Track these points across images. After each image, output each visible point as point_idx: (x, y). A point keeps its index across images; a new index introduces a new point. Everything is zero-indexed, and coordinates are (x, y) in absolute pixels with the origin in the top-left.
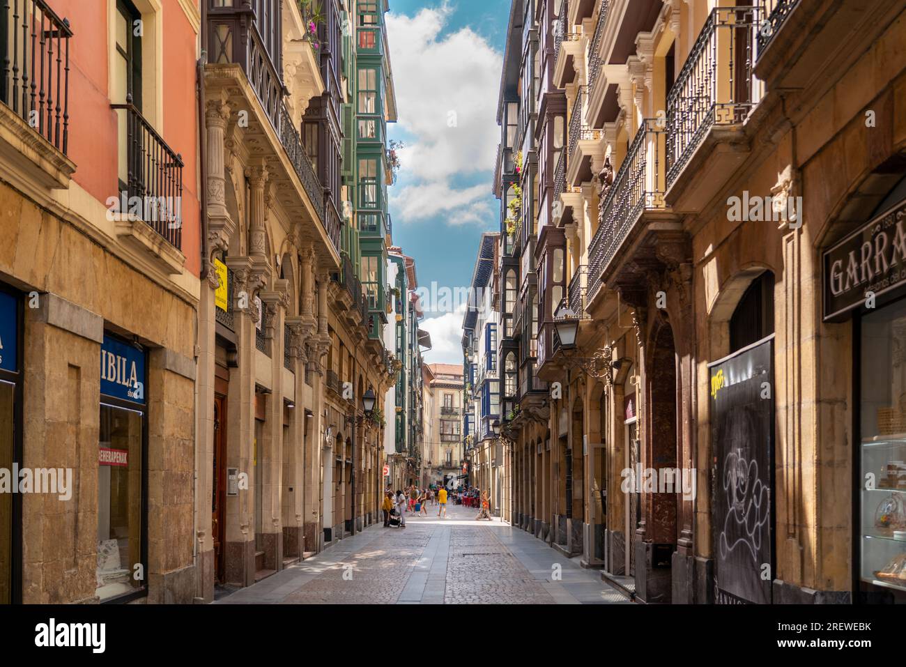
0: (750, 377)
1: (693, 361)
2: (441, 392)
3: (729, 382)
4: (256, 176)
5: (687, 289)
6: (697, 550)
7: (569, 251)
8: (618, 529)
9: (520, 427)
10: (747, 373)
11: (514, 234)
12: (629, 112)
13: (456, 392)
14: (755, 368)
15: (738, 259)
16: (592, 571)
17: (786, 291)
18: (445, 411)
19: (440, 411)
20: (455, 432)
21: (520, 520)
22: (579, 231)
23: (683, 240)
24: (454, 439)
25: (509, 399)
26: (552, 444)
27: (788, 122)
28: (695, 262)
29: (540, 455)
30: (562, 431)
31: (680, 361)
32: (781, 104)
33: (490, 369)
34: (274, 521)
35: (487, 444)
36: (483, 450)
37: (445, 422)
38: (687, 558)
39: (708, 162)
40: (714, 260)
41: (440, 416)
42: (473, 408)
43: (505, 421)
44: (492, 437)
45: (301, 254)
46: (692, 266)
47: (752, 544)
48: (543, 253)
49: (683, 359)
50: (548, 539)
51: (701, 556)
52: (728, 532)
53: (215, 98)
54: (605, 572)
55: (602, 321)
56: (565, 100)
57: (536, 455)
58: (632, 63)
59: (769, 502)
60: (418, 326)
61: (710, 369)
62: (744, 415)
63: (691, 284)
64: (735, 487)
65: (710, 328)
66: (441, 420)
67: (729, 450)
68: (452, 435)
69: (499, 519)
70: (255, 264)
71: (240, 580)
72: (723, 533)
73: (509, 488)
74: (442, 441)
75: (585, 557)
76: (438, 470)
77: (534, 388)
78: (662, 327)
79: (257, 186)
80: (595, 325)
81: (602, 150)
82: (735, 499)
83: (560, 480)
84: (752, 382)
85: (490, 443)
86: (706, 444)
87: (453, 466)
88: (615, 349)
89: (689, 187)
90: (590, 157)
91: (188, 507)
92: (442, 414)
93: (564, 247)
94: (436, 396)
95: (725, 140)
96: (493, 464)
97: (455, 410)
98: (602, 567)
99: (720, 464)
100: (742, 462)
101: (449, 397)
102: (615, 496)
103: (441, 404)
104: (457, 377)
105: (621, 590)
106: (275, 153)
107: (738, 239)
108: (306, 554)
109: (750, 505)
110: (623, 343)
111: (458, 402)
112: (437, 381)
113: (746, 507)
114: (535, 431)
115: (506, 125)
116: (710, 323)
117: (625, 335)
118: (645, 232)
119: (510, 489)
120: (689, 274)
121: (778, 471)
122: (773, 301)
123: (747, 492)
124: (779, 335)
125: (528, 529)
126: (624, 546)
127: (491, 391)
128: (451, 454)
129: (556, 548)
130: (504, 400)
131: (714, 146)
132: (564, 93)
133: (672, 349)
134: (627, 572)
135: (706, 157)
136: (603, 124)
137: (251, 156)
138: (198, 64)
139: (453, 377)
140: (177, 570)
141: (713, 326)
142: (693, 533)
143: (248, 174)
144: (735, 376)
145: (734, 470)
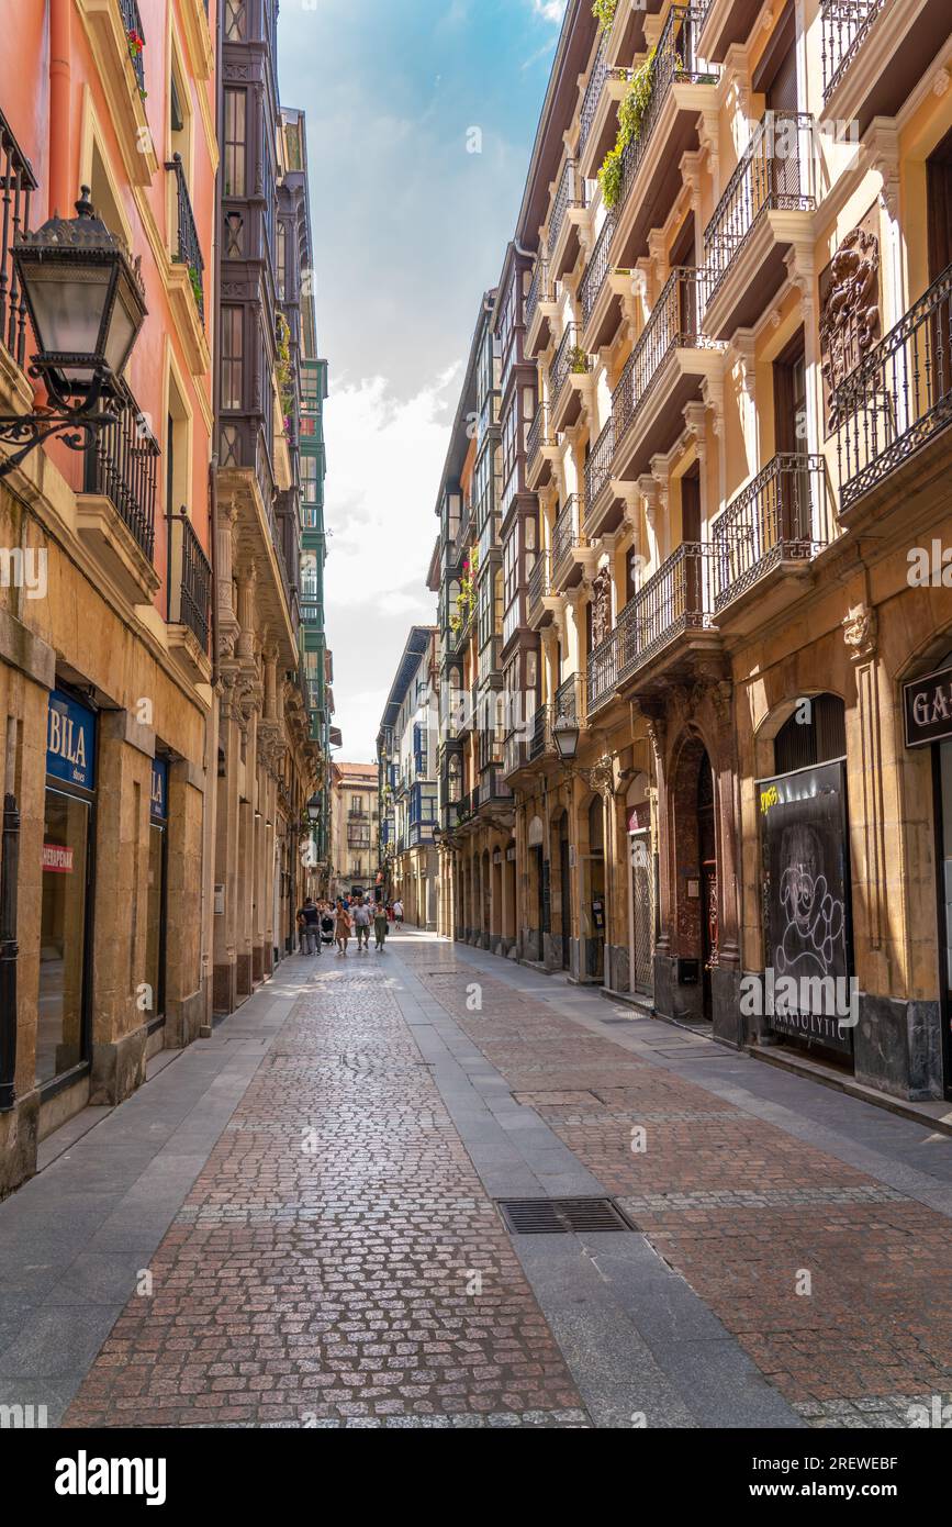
0: (813, 795)
1: (735, 777)
2: (348, 794)
3: (785, 799)
4: (245, 576)
5: (727, 706)
6: (744, 963)
7: (544, 654)
8: (622, 944)
9: (466, 834)
10: (809, 792)
11: (459, 633)
12: (635, 525)
13: (364, 794)
14: (819, 787)
15: (796, 682)
16: (585, 989)
17: (862, 717)
18: (352, 815)
19: (348, 815)
20: (364, 838)
21: (463, 934)
22: (560, 635)
23: (721, 659)
24: (363, 846)
25: (453, 805)
26: (518, 853)
27: (862, 564)
28: (736, 681)
29: (498, 867)
30: (534, 840)
31: (718, 776)
32: (857, 548)
33: (421, 771)
34: (247, 940)
35: (413, 853)
36: (408, 857)
37: (354, 828)
38: (734, 973)
39: (771, 592)
40: (762, 681)
41: (348, 820)
42: (393, 812)
43: (449, 829)
44: (422, 846)
45: (265, 653)
46: (732, 684)
47: (821, 957)
48: (513, 654)
49: (722, 774)
50: (513, 954)
51: (749, 970)
52: (787, 945)
53: (225, 500)
54: (606, 989)
55: (602, 730)
56: (538, 501)
57: (491, 865)
58: (644, 481)
59: (843, 917)
60: (330, 722)
61: (757, 787)
62: (806, 833)
63: (731, 701)
64: (796, 902)
65: (755, 745)
66: (348, 825)
67: (788, 864)
68: (361, 841)
69: (435, 934)
70: (243, 668)
71: (227, 1007)
72: (779, 947)
73: (448, 900)
74: (350, 848)
75: (573, 973)
76: (345, 880)
77: (497, 795)
78: (688, 741)
79: (246, 586)
80: (591, 734)
81: (594, 558)
82: (797, 914)
83: (530, 891)
84: (817, 801)
85: (419, 851)
86: (755, 859)
87: (362, 874)
88: (618, 759)
89: (745, 612)
90: (581, 564)
91: (197, 927)
92: (350, 818)
93: (538, 650)
94: (343, 800)
95: (792, 574)
96: (422, 874)
97: (364, 814)
98: (602, 984)
99: (775, 879)
100: (805, 877)
101: (358, 799)
102: (618, 909)
103: (349, 807)
104: (367, 777)
105: (634, 1007)
106: (266, 553)
107: (795, 663)
108: (266, 976)
109: (817, 920)
110: (629, 754)
111: (370, 804)
112: (345, 782)
113: (812, 922)
114: (490, 839)
115: (448, 517)
116: (755, 739)
117: (632, 745)
118: (684, 650)
119: (452, 902)
120: (729, 692)
121: (854, 887)
122: (844, 725)
123: (811, 906)
124: (853, 756)
125: (478, 945)
126: (628, 962)
127: (422, 795)
128: (360, 863)
129: (525, 964)
130: (447, 805)
131: (781, 579)
132: (536, 495)
133: (705, 765)
134: (633, 989)
135: (770, 588)
136: (601, 534)
137: (240, 555)
138: (211, 466)
139: (361, 778)
140: (190, 996)
141: (759, 744)
142: (740, 947)
143: (237, 574)
144: (794, 794)
145: (795, 885)
